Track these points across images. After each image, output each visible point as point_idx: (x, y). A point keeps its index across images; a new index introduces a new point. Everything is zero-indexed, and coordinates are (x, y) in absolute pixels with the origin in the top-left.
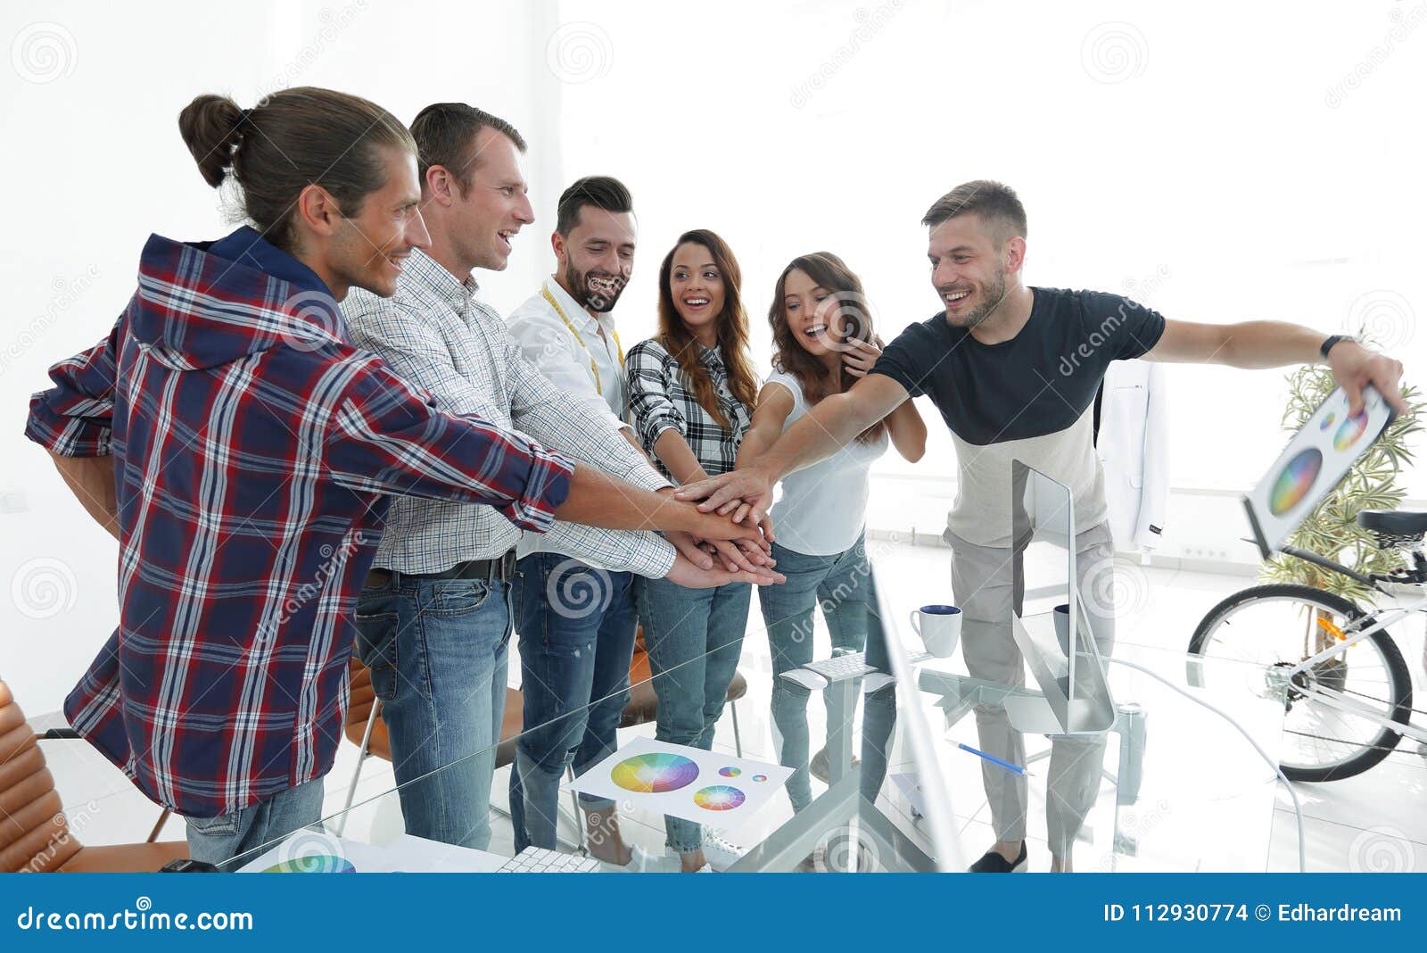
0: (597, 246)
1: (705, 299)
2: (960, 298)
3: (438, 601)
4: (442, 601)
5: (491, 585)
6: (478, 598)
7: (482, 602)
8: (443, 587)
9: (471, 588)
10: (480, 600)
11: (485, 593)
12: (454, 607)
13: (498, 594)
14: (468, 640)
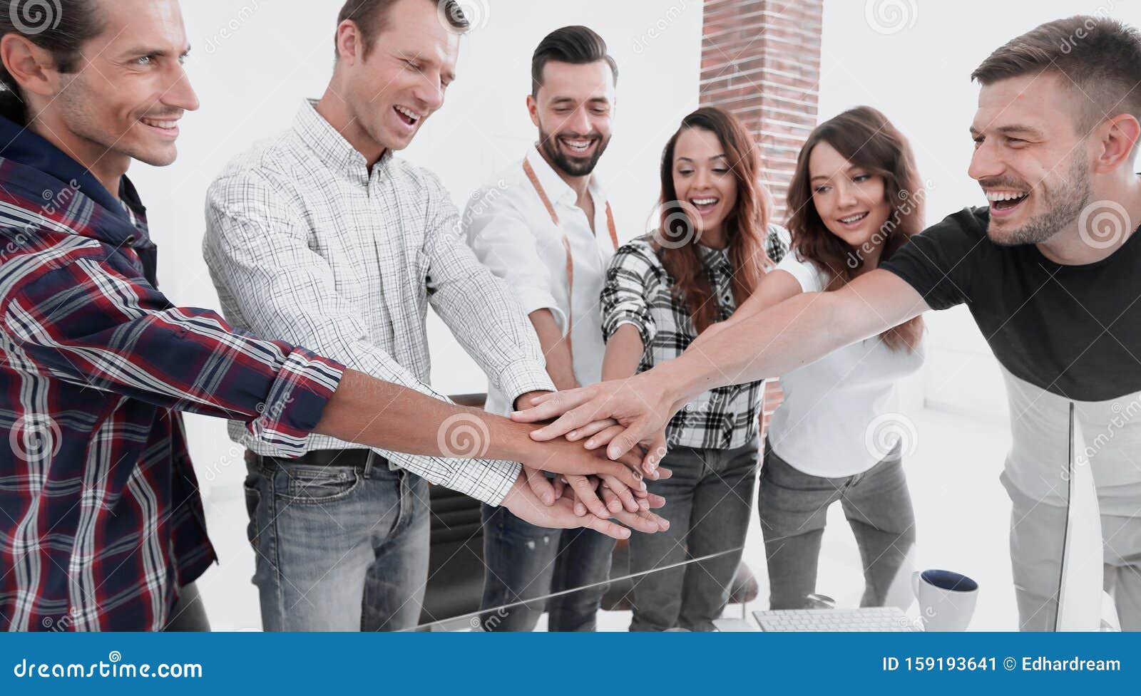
0: (562, 105)
1: (714, 198)
3: (291, 487)
4: (294, 487)
5: (367, 475)
6: (342, 488)
7: (347, 492)
8: (298, 473)
9: (335, 477)
10: (344, 490)
11: (354, 482)
12: (307, 496)
13: (381, 483)
14: (322, 531)
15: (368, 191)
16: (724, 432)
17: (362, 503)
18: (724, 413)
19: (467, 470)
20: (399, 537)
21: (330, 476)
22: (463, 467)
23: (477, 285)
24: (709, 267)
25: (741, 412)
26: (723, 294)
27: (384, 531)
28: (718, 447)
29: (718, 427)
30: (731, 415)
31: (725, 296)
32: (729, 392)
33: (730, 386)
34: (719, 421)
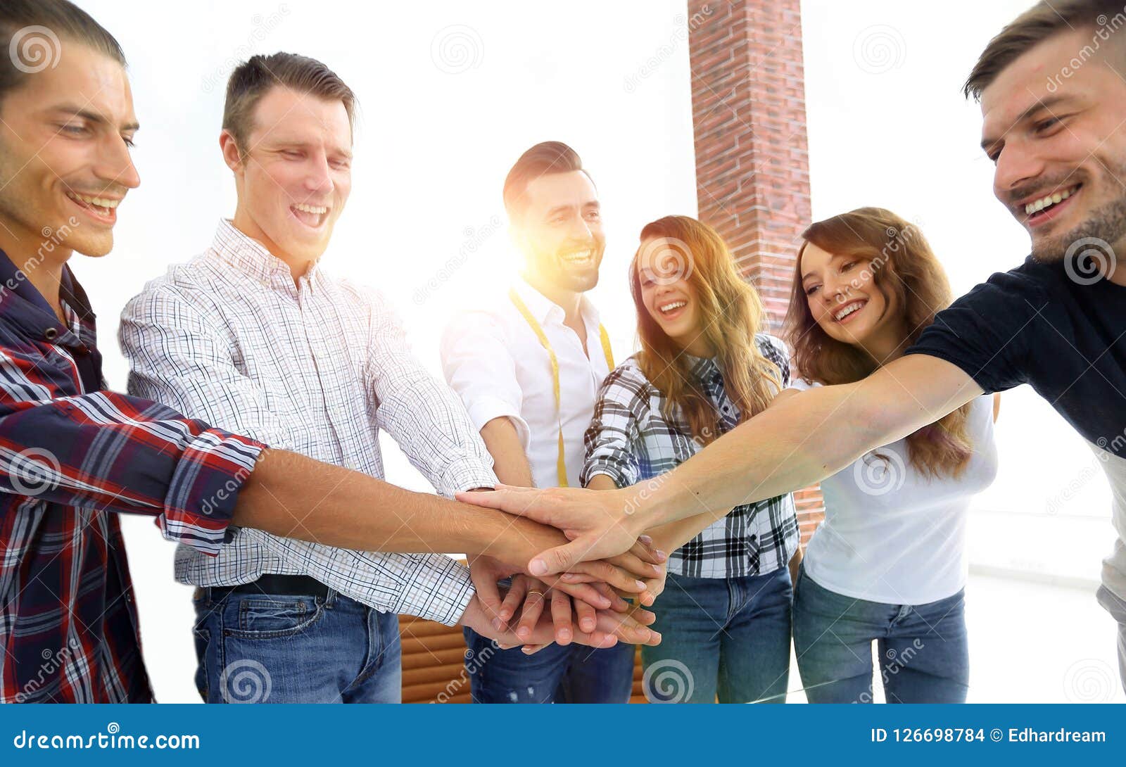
0: (559, 216)
1: (680, 301)
2: (1053, 205)
3: (242, 620)
4: (245, 619)
5: (329, 605)
6: (301, 619)
7: (307, 624)
8: (250, 604)
9: (292, 606)
10: (303, 622)
11: (313, 613)
12: (260, 629)
13: (345, 615)
14: (279, 669)
15: (299, 304)
16: (749, 556)
17: (325, 638)
18: (745, 536)
19: (419, 580)
20: (370, 681)
21: (287, 606)
22: (415, 576)
23: (417, 393)
24: (700, 378)
25: (764, 532)
26: (720, 404)
27: (352, 672)
28: (746, 575)
29: (741, 553)
30: (754, 537)
31: (723, 406)
32: (746, 513)
33: (745, 506)
34: (742, 546)
